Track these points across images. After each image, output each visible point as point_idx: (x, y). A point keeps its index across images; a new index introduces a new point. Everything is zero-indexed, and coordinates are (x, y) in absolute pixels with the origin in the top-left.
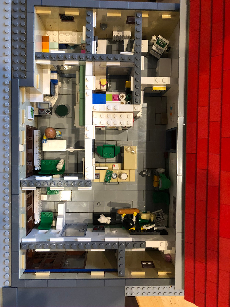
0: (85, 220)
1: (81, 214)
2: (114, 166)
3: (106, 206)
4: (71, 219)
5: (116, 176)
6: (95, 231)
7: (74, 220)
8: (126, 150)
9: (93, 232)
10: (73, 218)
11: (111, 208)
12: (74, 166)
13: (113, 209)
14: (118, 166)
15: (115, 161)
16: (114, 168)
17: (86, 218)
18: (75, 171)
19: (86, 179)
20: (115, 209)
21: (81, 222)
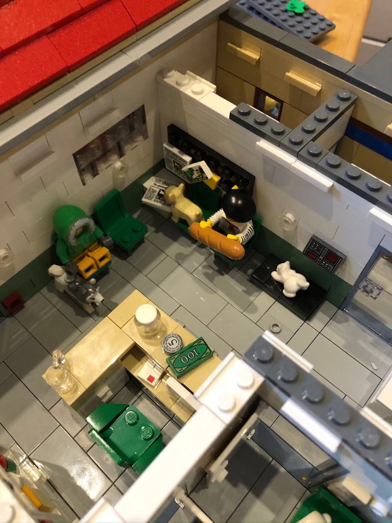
0: (339, 322)
1: (341, 342)
2: (151, 379)
3: (262, 310)
4: (375, 353)
5: (169, 341)
6: (338, 254)
7: (372, 344)
8: (76, 390)
9: (346, 257)
10: (370, 351)
11: (252, 298)
12: (269, 492)
13: (249, 293)
14: (143, 372)
15: (142, 400)
16: (157, 375)
17: (335, 323)
18: (275, 471)
19: (260, 379)
20: (245, 289)
21: (354, 325)
